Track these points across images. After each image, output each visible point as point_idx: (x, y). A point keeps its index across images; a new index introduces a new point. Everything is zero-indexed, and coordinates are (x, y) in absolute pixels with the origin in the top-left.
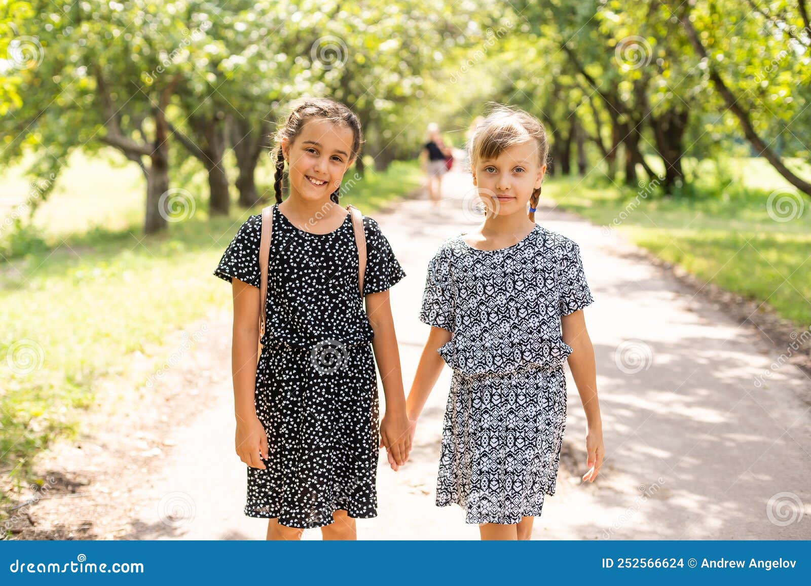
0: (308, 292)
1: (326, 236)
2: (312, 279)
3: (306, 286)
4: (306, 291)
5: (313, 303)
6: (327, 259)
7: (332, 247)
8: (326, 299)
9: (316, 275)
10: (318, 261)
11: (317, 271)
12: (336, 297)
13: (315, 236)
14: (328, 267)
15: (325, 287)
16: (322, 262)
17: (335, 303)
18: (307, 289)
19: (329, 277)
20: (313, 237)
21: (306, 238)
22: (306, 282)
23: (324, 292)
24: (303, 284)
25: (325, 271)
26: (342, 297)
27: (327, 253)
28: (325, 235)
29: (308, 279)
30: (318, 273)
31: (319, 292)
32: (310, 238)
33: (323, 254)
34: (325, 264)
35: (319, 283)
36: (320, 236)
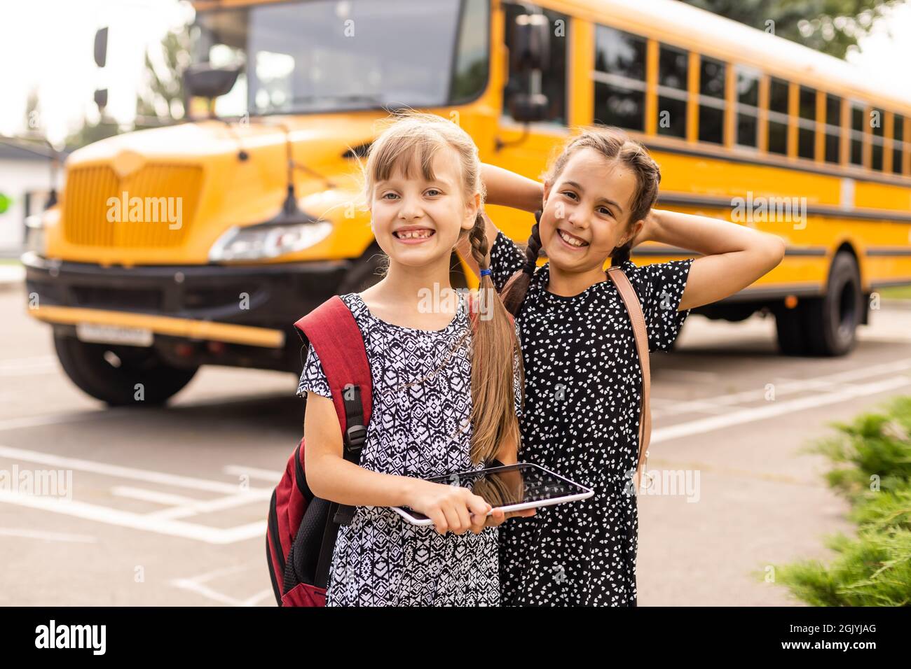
0: (541, 371)
1: (577, 297)
2: (549, 352)
3: (539, 363)
4: (538, 370)
5: (548, 387)
6: (575, 324)
7: (584, 309)
8: (569, 381)
9: (556, 347)
10: (561, 328)
11: (559, 341)
12: (584, 377)
13: (563, 299)
14: (576, 335)
15: (568, 363)
16: (567, 330)
17: (581, 388)
18: (540, 367)
19: (575, 348)
20: (559, 301)
21: (550, 302)
22: (540, 356)
23: (566, 371)
24: (536, 359)
25: (570, 341)
26: (592, 379)
27: (576, 318)
28: (575, 297)
29: (543, 353)
30: (560, 344)
31: (558, 370)
32: (554, 303)
33: (570, 319)
34: (571, 332)
35: (559, 357)
36: (569, 299)
